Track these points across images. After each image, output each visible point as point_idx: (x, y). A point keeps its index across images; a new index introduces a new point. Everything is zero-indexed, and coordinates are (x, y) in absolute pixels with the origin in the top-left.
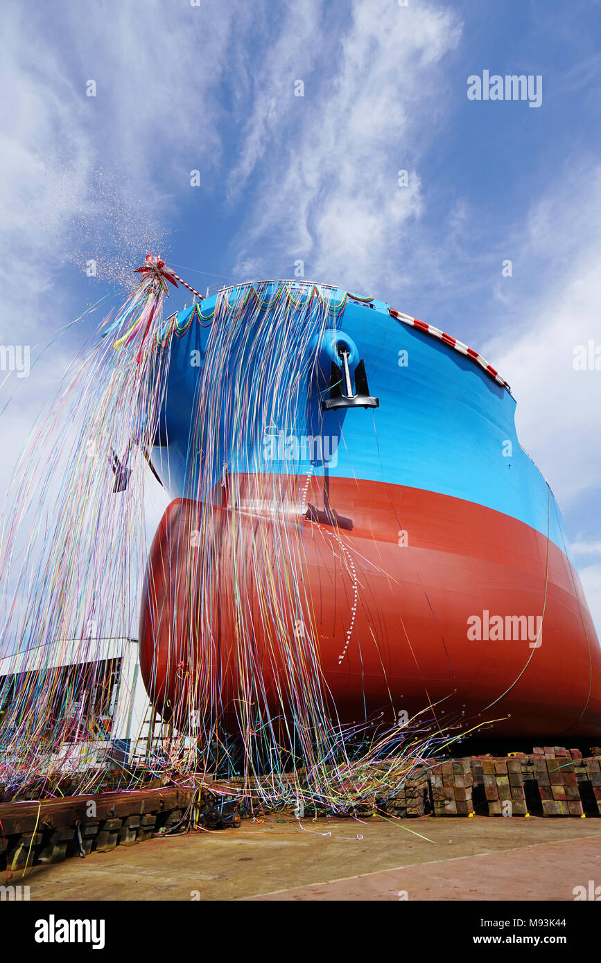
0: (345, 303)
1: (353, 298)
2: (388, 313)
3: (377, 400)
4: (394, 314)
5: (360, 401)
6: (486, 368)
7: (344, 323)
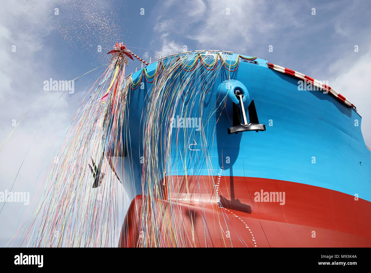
0: (238, 62)
1: (243, 58)
2: (267, 66)
3: (264, 126)
4: (271, 67)
5: (254, 127)
6: (337, 96)
7: (239, 75)
